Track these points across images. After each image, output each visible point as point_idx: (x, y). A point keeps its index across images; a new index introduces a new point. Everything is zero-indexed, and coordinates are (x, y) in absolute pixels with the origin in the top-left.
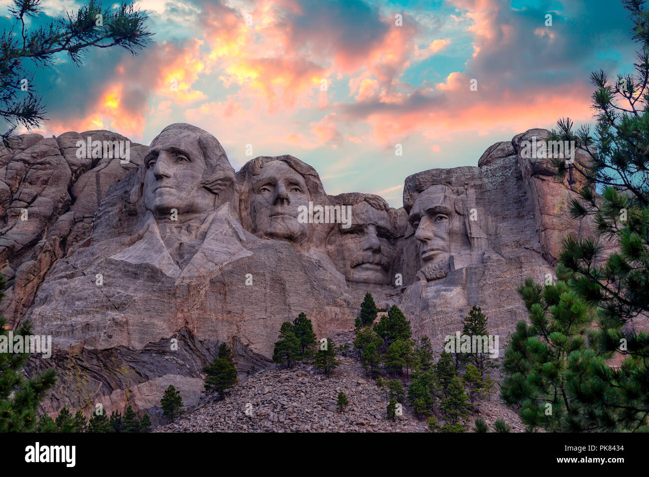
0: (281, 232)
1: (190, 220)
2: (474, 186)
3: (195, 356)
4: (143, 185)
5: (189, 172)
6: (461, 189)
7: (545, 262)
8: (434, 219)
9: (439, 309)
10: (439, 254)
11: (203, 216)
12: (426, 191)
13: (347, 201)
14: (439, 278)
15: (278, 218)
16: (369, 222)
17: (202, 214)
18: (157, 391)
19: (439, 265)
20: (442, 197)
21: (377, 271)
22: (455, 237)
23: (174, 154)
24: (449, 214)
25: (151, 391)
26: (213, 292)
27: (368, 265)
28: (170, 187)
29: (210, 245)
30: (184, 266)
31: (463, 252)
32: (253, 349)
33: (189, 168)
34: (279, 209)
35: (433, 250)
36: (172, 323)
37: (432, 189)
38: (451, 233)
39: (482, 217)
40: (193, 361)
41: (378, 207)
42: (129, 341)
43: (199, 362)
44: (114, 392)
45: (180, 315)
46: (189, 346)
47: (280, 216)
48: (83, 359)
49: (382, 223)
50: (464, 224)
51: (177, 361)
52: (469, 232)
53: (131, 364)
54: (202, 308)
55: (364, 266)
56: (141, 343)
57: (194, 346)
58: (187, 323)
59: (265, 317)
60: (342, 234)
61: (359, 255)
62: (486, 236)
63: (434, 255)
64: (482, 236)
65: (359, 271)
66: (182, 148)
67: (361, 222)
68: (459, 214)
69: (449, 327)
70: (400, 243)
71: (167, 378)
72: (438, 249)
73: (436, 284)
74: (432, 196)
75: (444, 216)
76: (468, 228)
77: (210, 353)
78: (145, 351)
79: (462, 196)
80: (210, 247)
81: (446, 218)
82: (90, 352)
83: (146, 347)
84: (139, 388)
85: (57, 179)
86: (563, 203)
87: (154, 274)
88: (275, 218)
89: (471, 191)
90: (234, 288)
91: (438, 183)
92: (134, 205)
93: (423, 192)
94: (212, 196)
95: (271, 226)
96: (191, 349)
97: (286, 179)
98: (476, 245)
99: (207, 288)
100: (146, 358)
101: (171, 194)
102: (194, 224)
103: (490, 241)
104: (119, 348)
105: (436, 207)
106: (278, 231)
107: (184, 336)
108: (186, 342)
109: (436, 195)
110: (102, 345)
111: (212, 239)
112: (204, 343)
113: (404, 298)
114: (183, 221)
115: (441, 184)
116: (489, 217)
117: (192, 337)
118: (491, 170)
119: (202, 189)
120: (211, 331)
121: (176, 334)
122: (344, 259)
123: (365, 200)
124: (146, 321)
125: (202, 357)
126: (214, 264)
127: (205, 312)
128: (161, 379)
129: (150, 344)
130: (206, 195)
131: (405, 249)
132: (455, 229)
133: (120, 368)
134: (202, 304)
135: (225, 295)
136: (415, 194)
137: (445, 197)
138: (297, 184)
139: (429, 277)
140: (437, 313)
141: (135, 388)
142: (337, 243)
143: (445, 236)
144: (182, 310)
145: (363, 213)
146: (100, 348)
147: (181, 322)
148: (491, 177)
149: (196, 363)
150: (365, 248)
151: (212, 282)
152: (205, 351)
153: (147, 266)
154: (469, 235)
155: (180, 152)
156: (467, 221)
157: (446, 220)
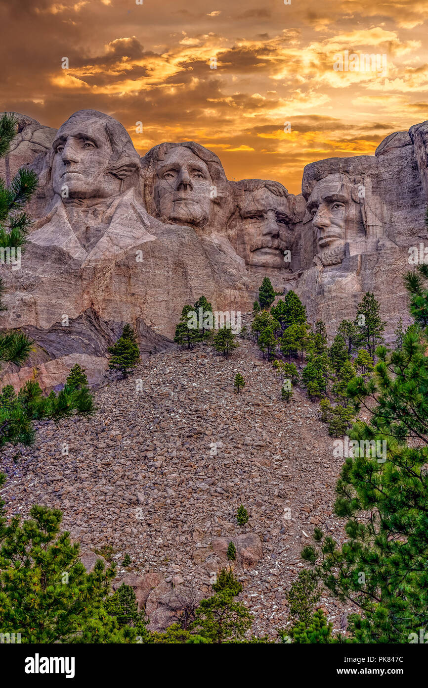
0: (184, 217)
1: (97, 204)
2: (371, 175)
3: (100, 336)
4: (51, 168)
5: (96, 157)
6: (358, 178)
8: (331, 206)
9: (334, 295)
10: (335, 240)
11: (109, 200)
12: (324, 180)
13: (248, 187)
14: (334, 264)
15: (181, 203)
16: (268, 208)
17: (108, 199)
18: (63, 369)
19: (335, 251)
20: (340, 186)
21: (275, 255)
22: (351, 225)
23: (82, 140)
24: (346, 202)
25: (58, 369)
26: (118, 275)
27: (267, 250)
28: (77, 172)
29: (115, 229)
30: (90, 250)
31: (358, 239)
32: (155, 330)
33: (96, 154)
34: (182, 194)
35: (329, 237)
36: (78, 304)
37: (330, 177)
38: (347, 221)
39: (377, 206)
40: (98, 341)
41: (278, 193)
42: (37, 320)
43: (104, 342)
44: (22, 369)
45: (86, 296)
46: (94, 326)
47: (183, 202)
49: (281, 209)
50: (360, 212)
51: (82, 341)
52: (364, 220)
53: (39, 343)
54: (107, 290)
55: (263, 250)
56: (49, 322)
57: (99, 326)
58: (93, 304)
59: (167, 299)
60: (242, 219)
61: (258, 240)
62: (381, 224)
63: (330, 241)
64: (377, 224)
65: (258, 255)
66: (89, 134)
67: (261, 208)
68: (355, 202)
69: (343, 311)
70: (297, 228)
71: (73, 357)
72: (334, 236)
73: (332, 270)
74: (330, 184)
75: (341, 204)
76: (364, 216)
77: (114, 333)
78: (52, 331)
80: (115, 231)
81: (343, 206)
83: (53, 326)
84: (46, 366)
87: (62, 257)
88: (178, 203)
89: (368, 180)
90: (138, 271)
91: (336, 172)
92: (43, 189)
93: (321, 180)
94: (118, 182)
95: (174, 211)
96: (97, 329)
97: (189, 165)
98: (371, 232)
99: (112, 270)
100: (53, 337)
101: (78, 179)
102: (100, 208)
103: (385, 229)
104: (27, 327)
105: (334, 195)
106: (181, 216)
107: (90, 317)
108: (91, 323)
109: (335, 184)
110: (11, 324)
111: (117, 223)
112: (108, 324)
113: (301, 282)
114: (90, 205)
115: (339, 172)
116: (385, 205)
117: (97, 318)
118: (387, 160)
119: (109, 174)
120: (115, 312)
121: (82, 315)
122: (244, 243)
123: (265, 186)
124: (53, 301)
125: (107, 337)
126: (119, 248)
127: (110, 294)
128: (67, 357)
129: (57, 324)
130: (112, 180)
131: (302, 235)
132: (351, 216)
134: (107, 286)
135: (130, 277)
136: (314, 182)
137: (343, 185)
138: (199, 170)
139: (325, 263)
140: (332, 298)
141: (42, 366)
142: (238, 228)
143: (342, 223)
144: (88, 292)
145: (263, 199)
146: (9, 327)
148: (387, 166)
149: (101, 342)
150: (264, 233)
151: (117, 265)
152: (109, 331)
153: (55, 249)
154: (365, 223)
155: (87, 138)
156: (363, 209)
157: (343, 208)
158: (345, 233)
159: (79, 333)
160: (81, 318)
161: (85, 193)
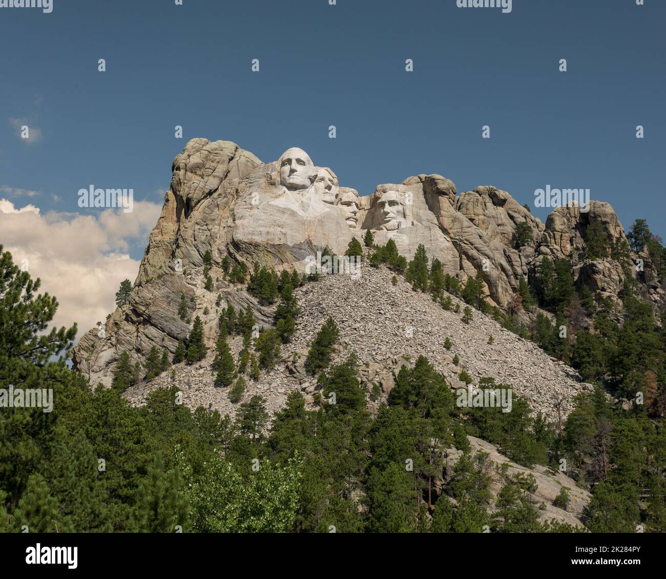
0: (329, 201)
1: (303, 191)
3: (312, 252)
5: (304, 170)
6: (402, 194)
8: (391, 204)
9: (401, 244)
14: (393, 230)
16: (354, 201)
17: (307, 189)
19: (393, 224)
20: (395, 196)
22: (399, 214)
23: (298, 161)
24: (398, 204)
25: (300, 265)
26: (319, 225)
27: (352, 219)
28: (297, 176)
30: (306, 212)
31: (404, 220)
34: (327, 191)
35: (390, 218)
36: (303, 236)
37: (391, 192)
38: (398, 212)
39: (411, 207)
41: (356, 195)
42: (287, 242)
43: (314, 255)
44: (284, 264)
45: (306, 233)
46: (310, 247)
47: (328, 194)
48: (268, 248)
49: (357, 202)
50: (403, 209)
51: (307, 253)
53: (290, 252)
54: (315, 231)
55: (350, 219)
56: (291, 243)
57: (312, 247)
58: (309, 237)
60: (342, 204)
61: (349, 214)
62: (412, 215)
63: (391, 220)
66: (302, 159)
67: (351, 200)
68: (402, 204)
72: (392, 218)
74: (391, 195)
75: (395, 204)
78: (293, 247)
80: (314, 204)
82: (271, 244)
83: (293, 245)
84: (296, 264)
85: (224, 161)
87: (293, 214)
88: (326, 194)
89: (407, 195)
90: (326, 224)
91: (393, 190)
92: (274, 181)
93: (386, 193)
97: (328, 178)
99: (317, 223)
100: (295, 250)
101: (297, 179)
102: (305, 193)
103: (415, 217)
104: (284, 244)
105: (392, 200)
106: (327, 200)
107: (308, 242)
108: (309, 245)
109: (393, 195)
110: (277, 243)
112: (316, 246)
114: (300, 191)
116: (414, 207)
117: (311, 243)
119: (309, 178)
120: (318, 241)
121: (305, 241)
122: (342, 215)
123: (352, 191)
124: (293, 234)
125: (315, 252)
126: (318, 213)
127: (316, 233)
129: (295, 244)
132: (400, 210)
133: (286, 254)
135: (323, 227)
137: (397, 196)
138: (332, 181)
139: (388, 229)
141: (294, 263)
143: (396, 212)
144: (307, 231)
145: (351, 197)
146: (276, 244)
147: (307, 236)
150: (351, 212)
151: (319, 221)
153: (289, 209)
154: (405, 214)
155: (302, 161)
157: (396, 206)
158: (397, 217)
159: (305, 250)
160: (304, 243)
161: (299, 185)
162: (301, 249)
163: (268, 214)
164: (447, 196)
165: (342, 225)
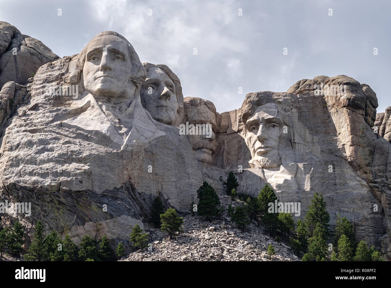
0: (165, 119)
1: (121, 103)
2: (296, 107)
3: (135, 203)
5: (123, 68)
6: (288, 108)
7: (350, 167)
10: (271, 150)
11: (128, 101)
12: (264, 106)
15: (163, 109)
16: (208, 120)
18: (118, 226)
20: (276, 112)
22: (283, 141)
24: (280, 124)
25: (114, 226)
26: (146, 158)
27: (205, 150)
28: (111, 77)
29: (138, 124)
30: (125, 137)
31: (288, 152)
32: (170, 203)
33: (124, 65)
34: (163, 103)
35: (267, 147)
36: (120, 177)
37: (269, 104)
38: (280, 137)
39: (301, 130)
41: (213, 110)
42: (93, 186)
43: (138, 208)
44: (86, 224)
45: (125, 172)
46: (131, 195)
47: (165, 108)
48: (60, 196)
51: (126, 206)
52: (293, 138)
53: (98, 205)
56: (100, 189)
58: (130, 178)
59: (175, 180)
61: (200, 142)
62: (304, 143)
63: (268, 151)
64: (301, 143)
67: (203, 119)
68: (286, 125)
70: (221, 136)
71: (123, 217)
72: (271, 147)
73: (271, 171)
74: (269, 110)
75: (277, 125)
77: (145, 202)
78: (103, 195)
79: (289, 113)
81: (277, 126)
82: (65, 191)
83: (103, 192)
84: (107, 223)
86: (364, 129)
88: (161, 109)
89: (295, 110)
90: (158, 157)
91: (272, 102)
93: (261, 106)
94: (135, 88)
95: (158, 114)
96: (133, 198)
97: (165, 82)
98: (297, 148)
99: (143, 154)
100: (106, 201)
101: (112, 82)
102: (123, 106)
103: (307, 147)
104: (87, 191)
105: (273, 118)
107: (128, 188)
108: (130, 193)
109: (273, 110)
110: (75, 188)
111: (139, 119)
112: (141, 195)
114: (116, 103)
115: (274, 102)
116: (307, 130)
117: (133, 189)
119: (131, 82)
120: (146, 186)
121: (123, 186)
123: (205, 104)
124: (103, 173)
125: (140, 204)
126: (145, 138)
127: (142, 172)
128: (120, 217)
129: (106, 191)
130: (132, 87)
132: (284, 135)
133: (90, 206)
134: (141, 166)
135: (154, 161)
137: (278, 112)
139: (264, 165)
141: (103, 223)
143: (277, 139)
144: (127, 169)
145: (204, 113)
147: (126, 176)
148: (305, 103)
149: (136, 208)
152: (142, 200)
153: (98, 133)
154: (293, 140)
155: (118, 53)
156: (292, 131)
157: (278, 128)
158: (278, 146)
159: (122, 200)
160: (122, 188)
162: (116, 199)
163: (62, 141)
164: (361, 112)
165: (186, 160)
